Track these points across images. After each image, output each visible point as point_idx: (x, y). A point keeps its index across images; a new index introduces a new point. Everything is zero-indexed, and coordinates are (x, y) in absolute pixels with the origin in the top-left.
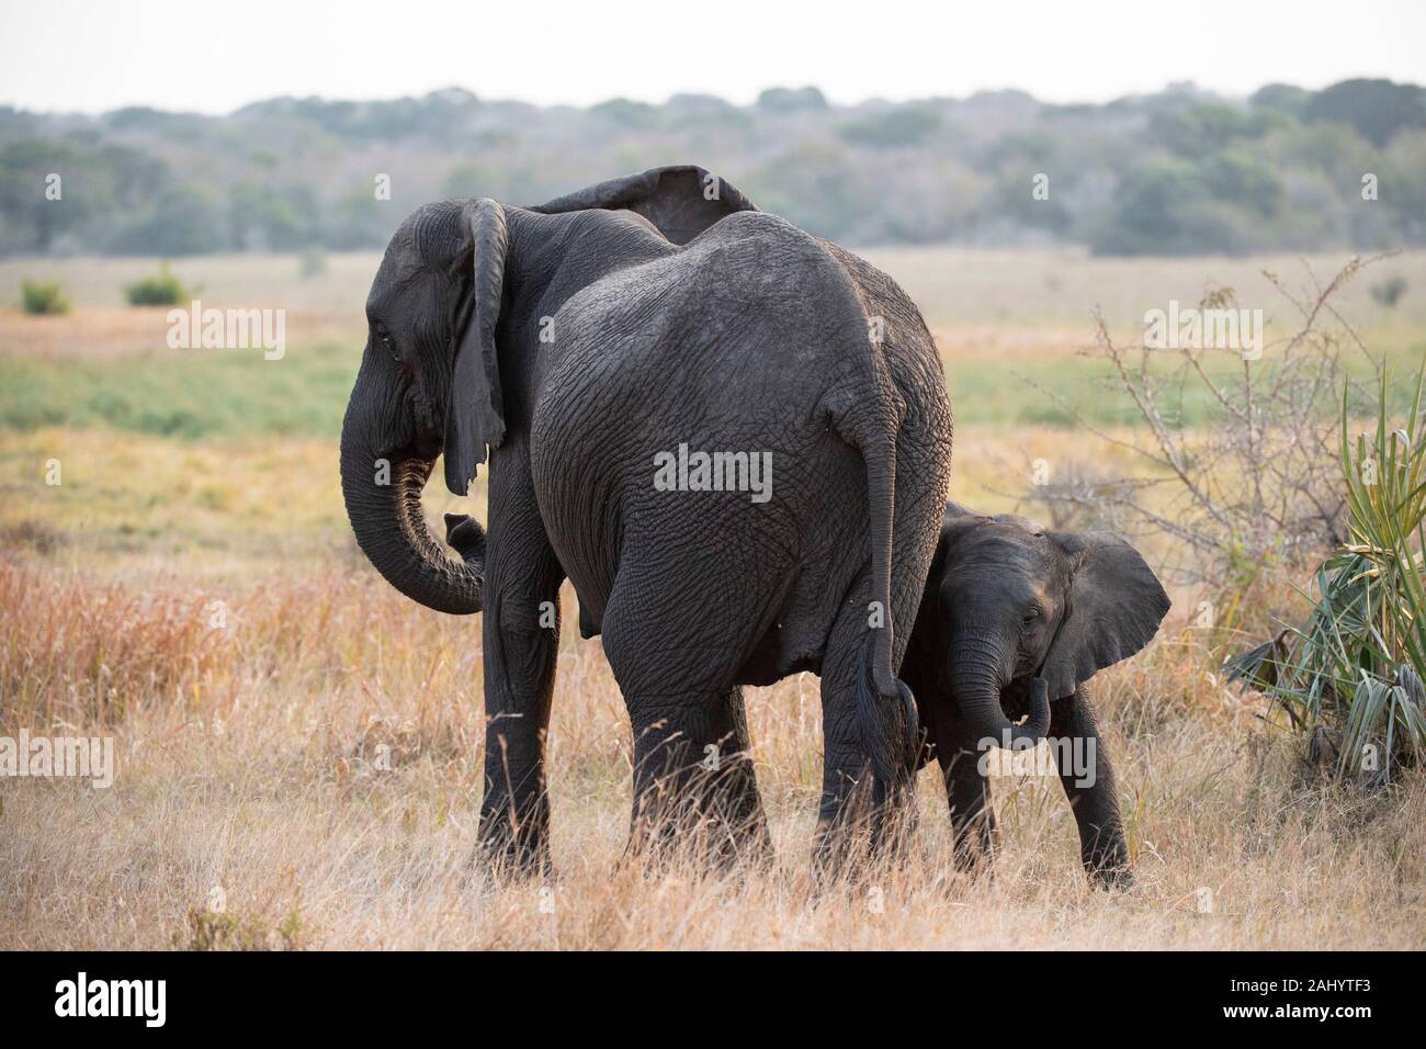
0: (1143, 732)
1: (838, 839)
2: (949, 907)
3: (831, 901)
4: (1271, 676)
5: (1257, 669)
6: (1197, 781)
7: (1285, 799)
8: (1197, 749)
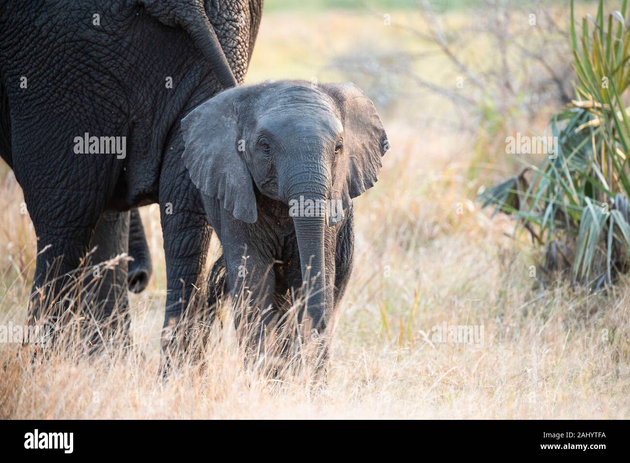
0: (417, 247)
1: (181, 330)
2: (269, 383)
3: (176, 379)
4: (515, 203)
5: (504, 198)
6: (459, 285)
7: (527, 299)
8: (459, 260)
